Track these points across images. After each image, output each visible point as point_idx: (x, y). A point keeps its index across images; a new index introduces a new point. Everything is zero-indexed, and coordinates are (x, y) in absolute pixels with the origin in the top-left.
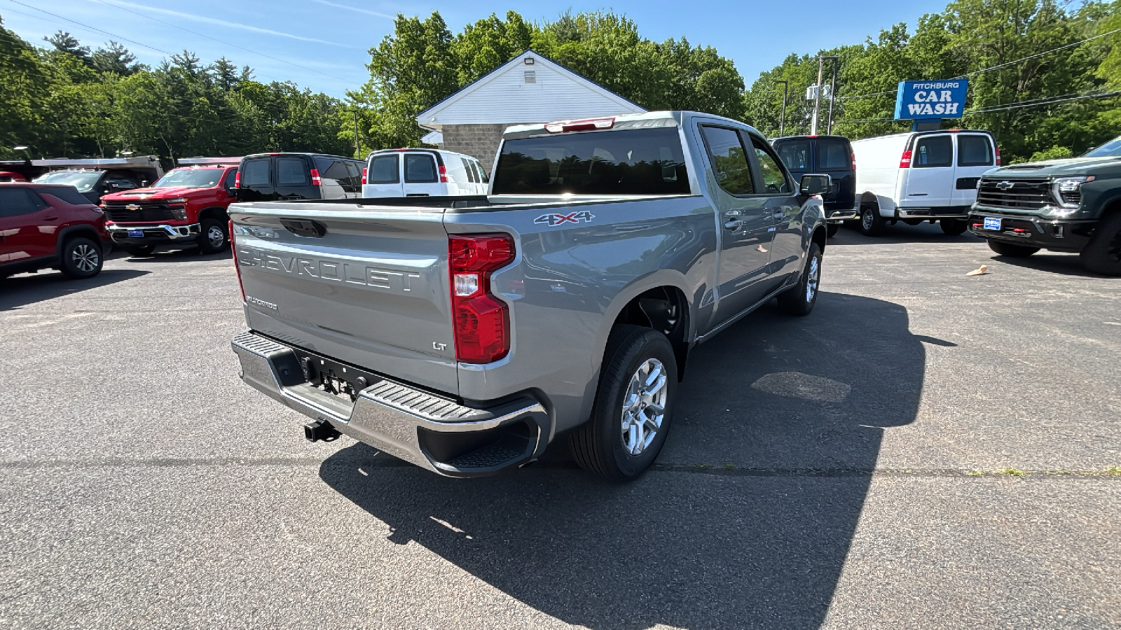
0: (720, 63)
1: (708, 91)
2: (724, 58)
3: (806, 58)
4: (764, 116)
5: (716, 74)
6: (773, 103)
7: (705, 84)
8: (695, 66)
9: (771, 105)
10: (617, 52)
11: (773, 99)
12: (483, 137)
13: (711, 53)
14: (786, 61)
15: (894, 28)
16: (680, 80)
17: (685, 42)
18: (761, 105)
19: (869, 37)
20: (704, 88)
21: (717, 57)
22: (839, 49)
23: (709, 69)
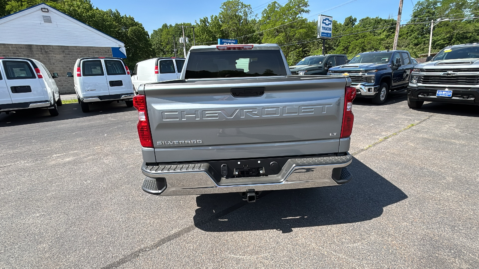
0: (136, 24)
1: (134, 36)
2: (138, 22)
3: (171, 26)
4: (159, 49)
5: (136, 28)
6: (162, 44)
7: (132, 33)
8: (125, 24)
9: (161, 44)
10: (83, 12)
11: (161, 42)
12: (17, 52)
13: (132, 19)
14: (163, 26)
15: (204, 18)
16: (119, 30)
17: (117, 12)
18: (157, 44)
19: (196, 21)
20: (132, 35)
21: (134, 21)
22: (183, 24)
23: (132, 26)
